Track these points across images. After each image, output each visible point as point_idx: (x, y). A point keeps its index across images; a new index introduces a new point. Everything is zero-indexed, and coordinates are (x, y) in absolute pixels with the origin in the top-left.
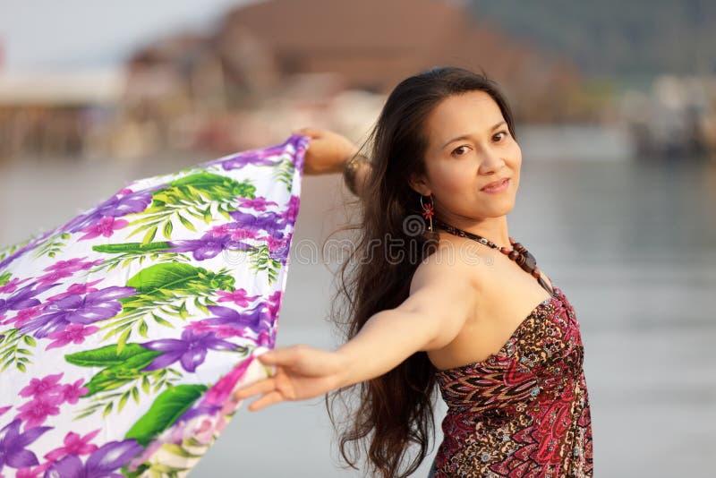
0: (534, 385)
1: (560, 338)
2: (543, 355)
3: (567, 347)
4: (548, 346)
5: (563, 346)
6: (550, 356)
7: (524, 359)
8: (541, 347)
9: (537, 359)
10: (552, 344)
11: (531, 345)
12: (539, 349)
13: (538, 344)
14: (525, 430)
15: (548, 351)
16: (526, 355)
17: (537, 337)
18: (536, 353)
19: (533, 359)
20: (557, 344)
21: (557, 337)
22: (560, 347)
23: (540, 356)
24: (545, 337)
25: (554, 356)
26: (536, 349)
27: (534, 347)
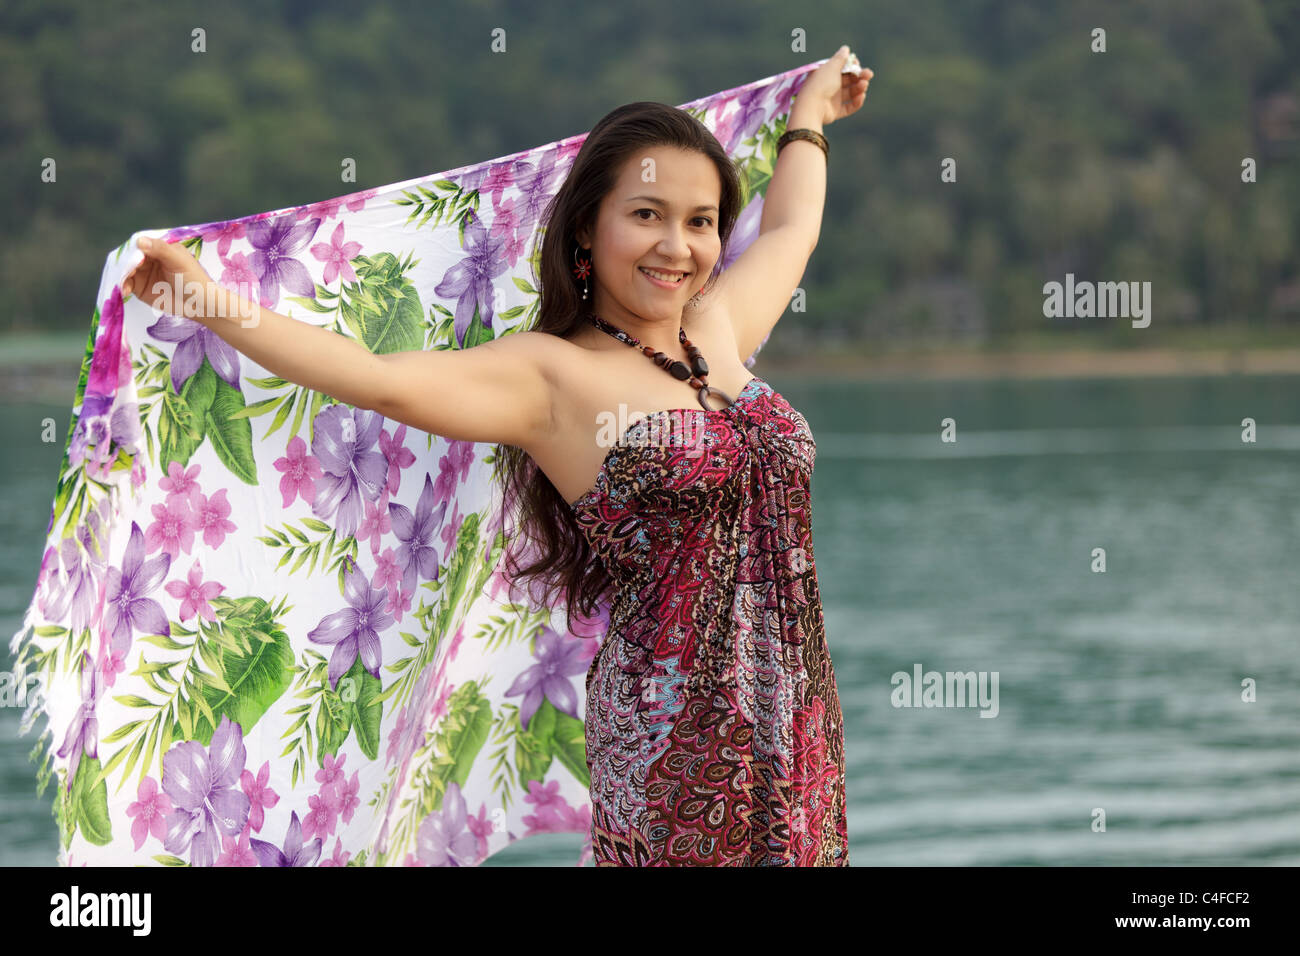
0: (636, 527)
1: (661, 463)
2: (636, 486)
3: (671, 474)
4: (642, 474)
5: (664, 473)
6: (644, 486)
7: (614, 493)
8: (634, 475)
9: (628, 492)
10: (648, 471)
11: (621, 472)
12: (631, 478)
13: (630, 471)
14: (649, 587)
15: (642, 481)
16: (616, 487)
17: (628, 462)
18: (628, 483)
19: (623, 491)
20: (655, 470)
21: (656, 461)
22: (659, 475)
23: (631, 488)
24: (639, 462)
25: (649, 487)
26: (628, 479)
27: (624, 476)
